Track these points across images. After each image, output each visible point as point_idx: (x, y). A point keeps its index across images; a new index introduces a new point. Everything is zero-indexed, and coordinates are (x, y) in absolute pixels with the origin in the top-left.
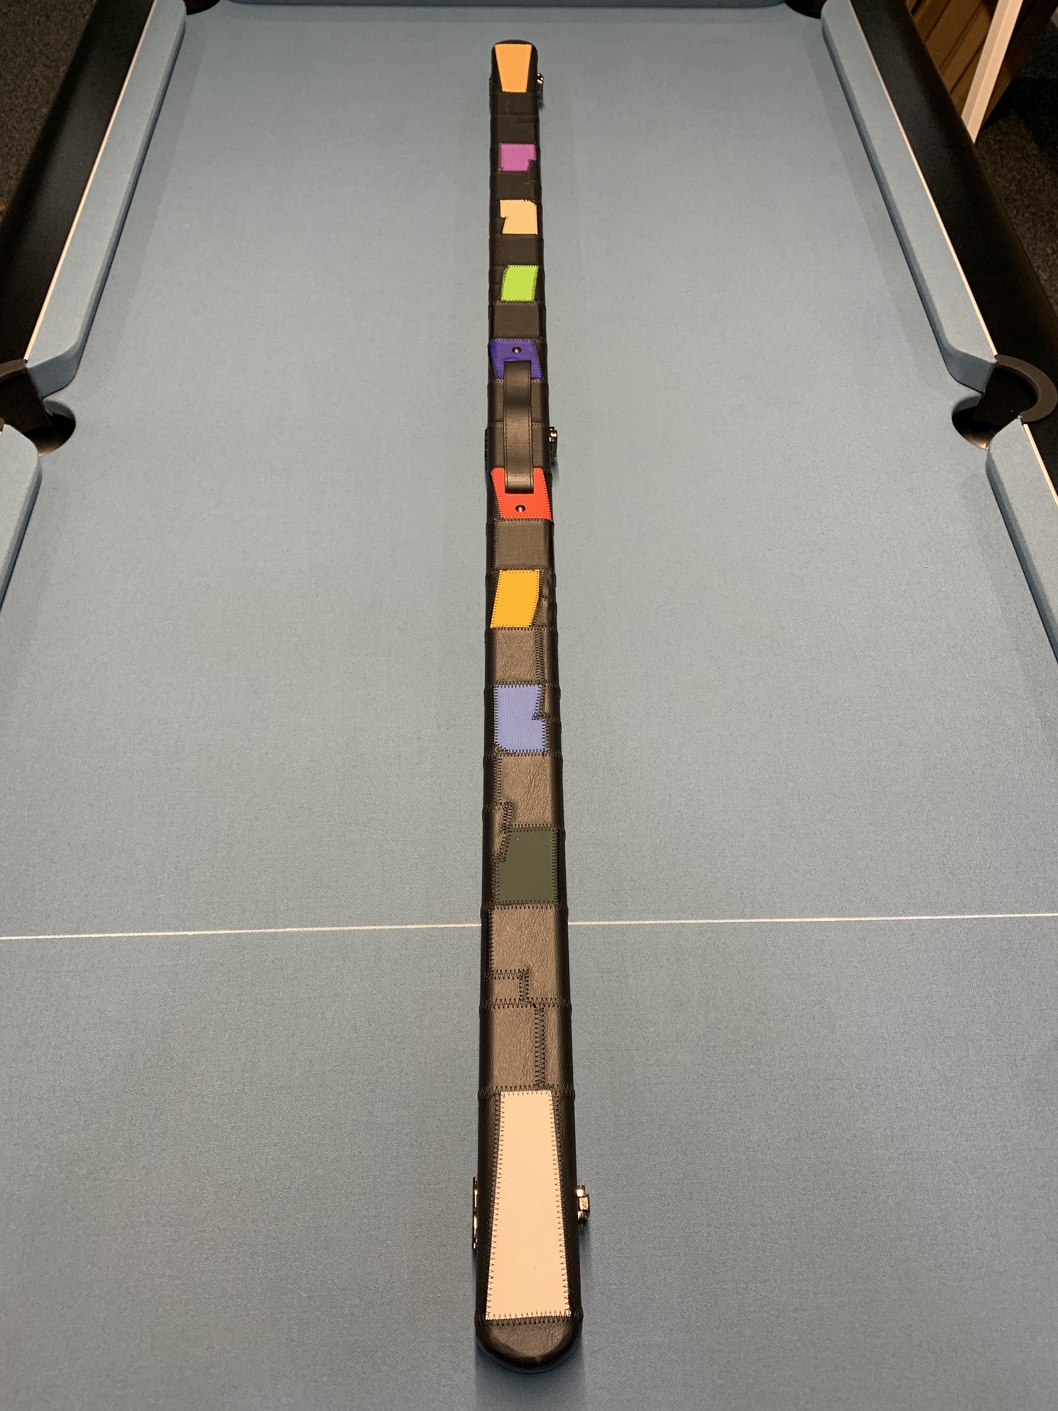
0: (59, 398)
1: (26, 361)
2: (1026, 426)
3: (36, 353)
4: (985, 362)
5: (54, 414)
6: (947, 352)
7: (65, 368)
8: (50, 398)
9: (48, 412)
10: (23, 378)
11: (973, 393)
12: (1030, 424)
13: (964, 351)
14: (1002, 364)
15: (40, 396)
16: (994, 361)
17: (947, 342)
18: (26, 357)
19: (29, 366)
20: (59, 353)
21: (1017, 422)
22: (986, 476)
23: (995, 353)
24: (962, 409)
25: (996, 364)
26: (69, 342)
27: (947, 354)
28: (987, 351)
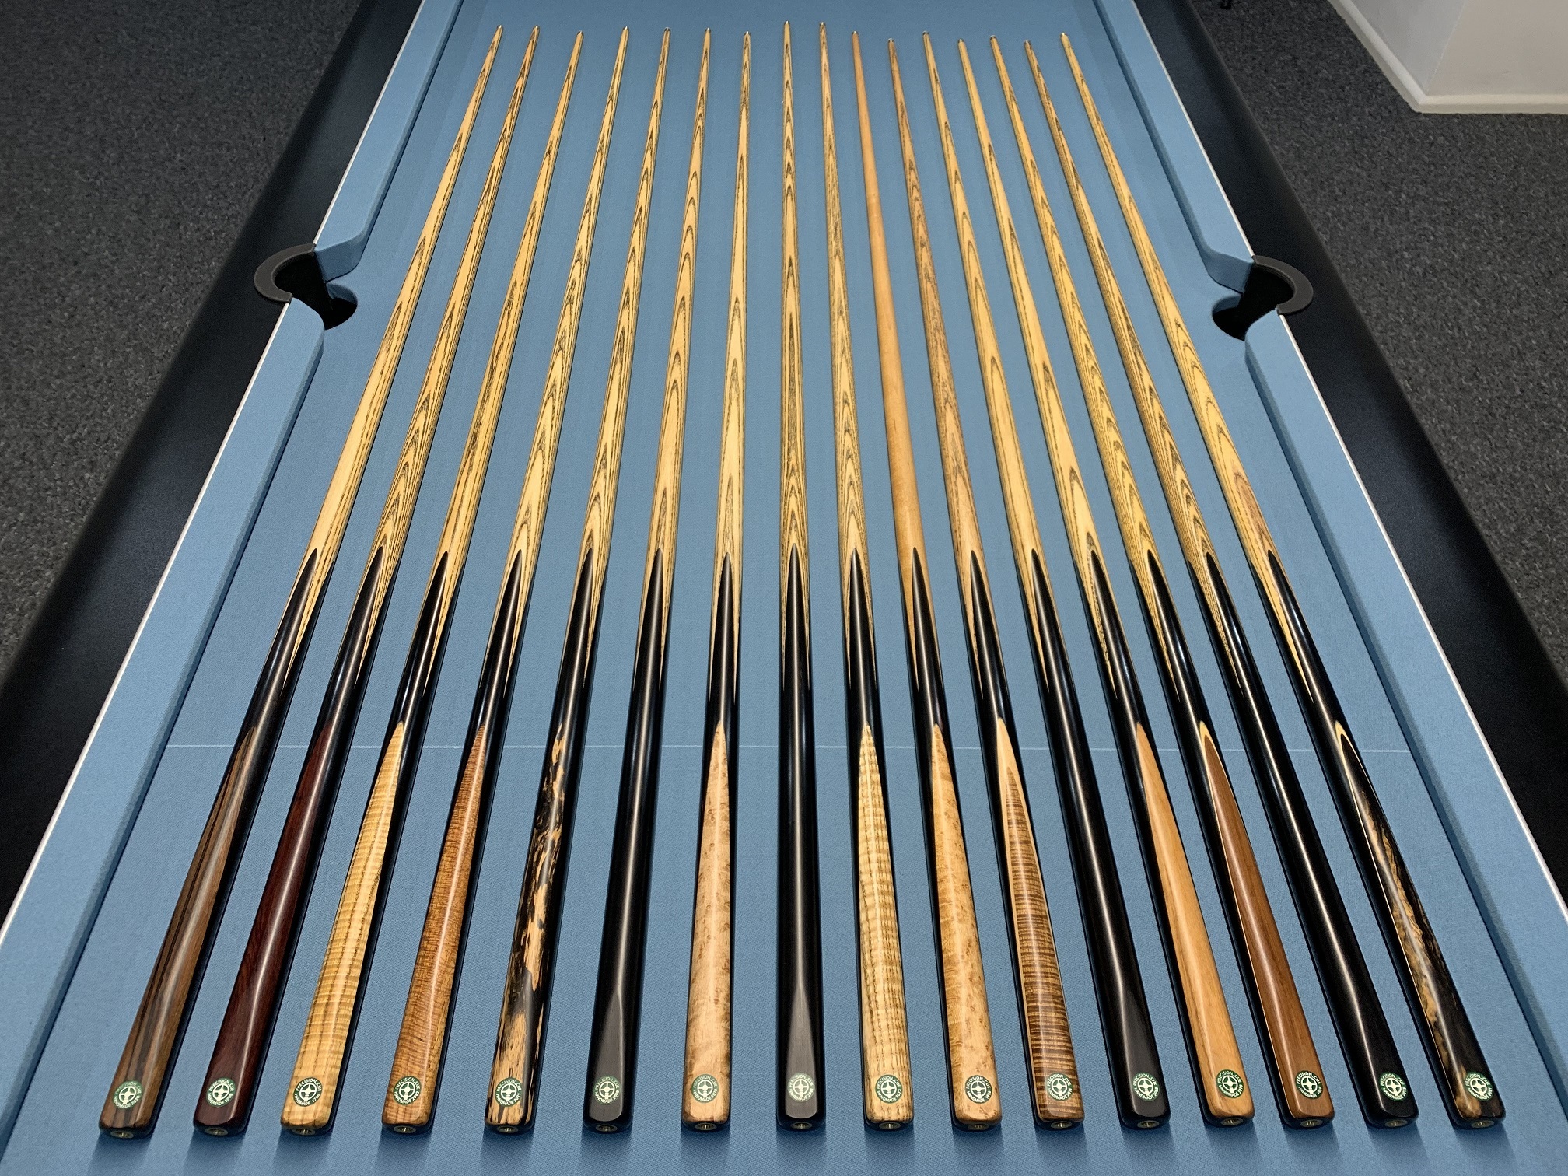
0: (341, 282)
1: (315, 246)
2: (1282, 317)
3: (323, 240)
4: (1242, 262)
5: (336, 298)
6: (1207, 254)
7: (350, 253)
8: (333, 282)
9: (331, 296)
10: (310, 263)
11: (1232, 293)
12: (1286, 316)
13: (1222, 252)
14: (1258, 263)
15: (324, 279)
16: (1252, 261)
17: (1207, 247)
18: (315, 242)
19: (317, 249)
20: (346, 240)
21: (1273, 313)
22: (1245, 365)
23: (1252, 254)
24: (1223, 308)
25: (1253, 264)
26: (354, 231)
27: (1206, 256)
28: (1245, 252)
